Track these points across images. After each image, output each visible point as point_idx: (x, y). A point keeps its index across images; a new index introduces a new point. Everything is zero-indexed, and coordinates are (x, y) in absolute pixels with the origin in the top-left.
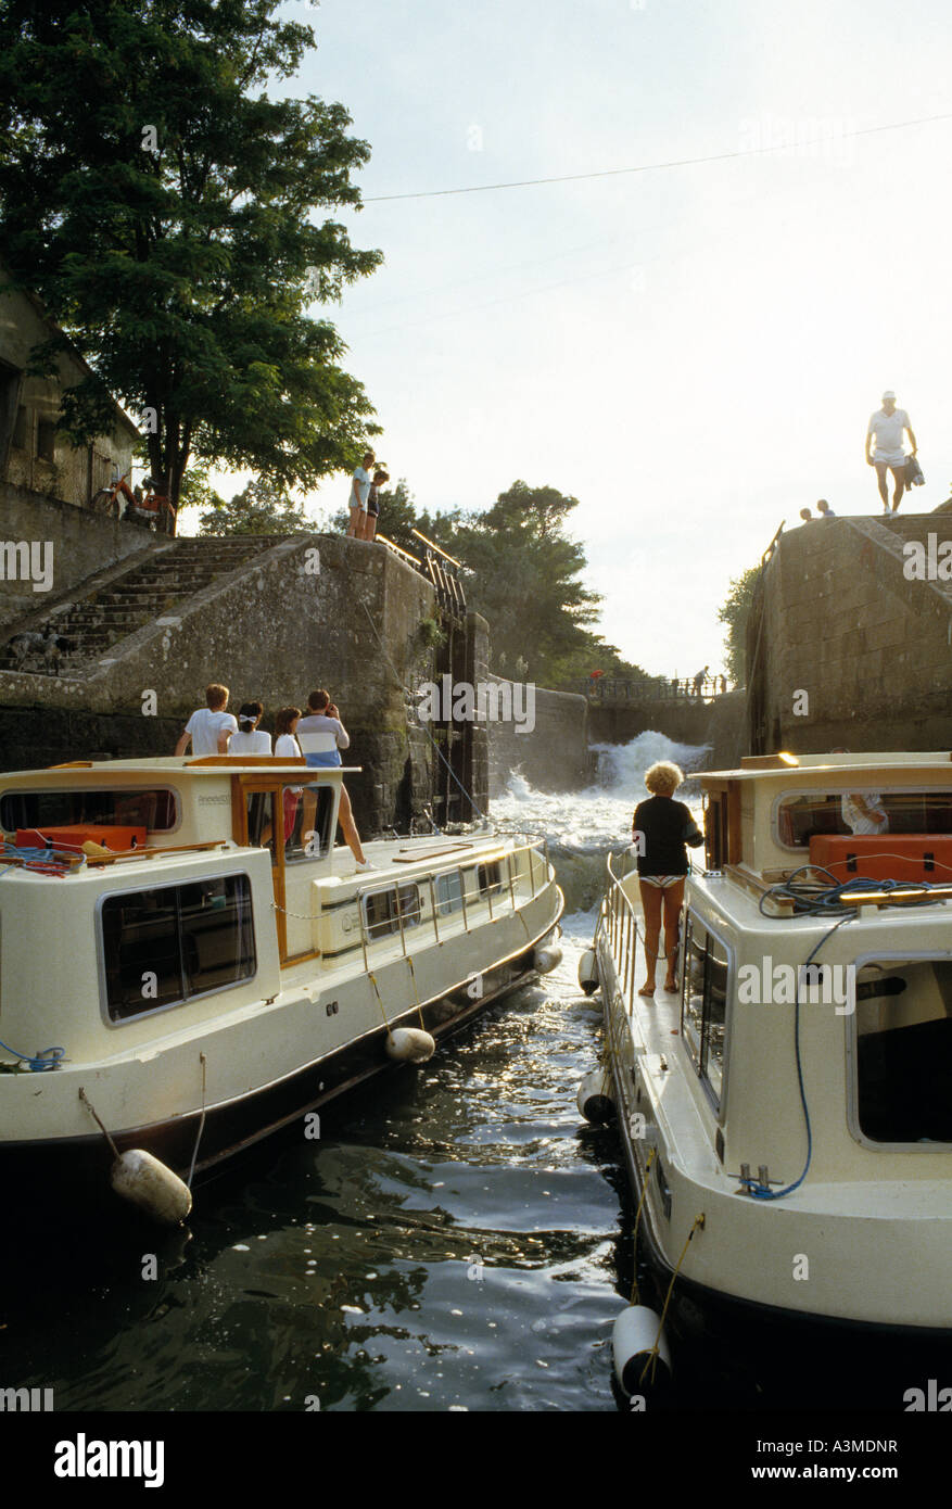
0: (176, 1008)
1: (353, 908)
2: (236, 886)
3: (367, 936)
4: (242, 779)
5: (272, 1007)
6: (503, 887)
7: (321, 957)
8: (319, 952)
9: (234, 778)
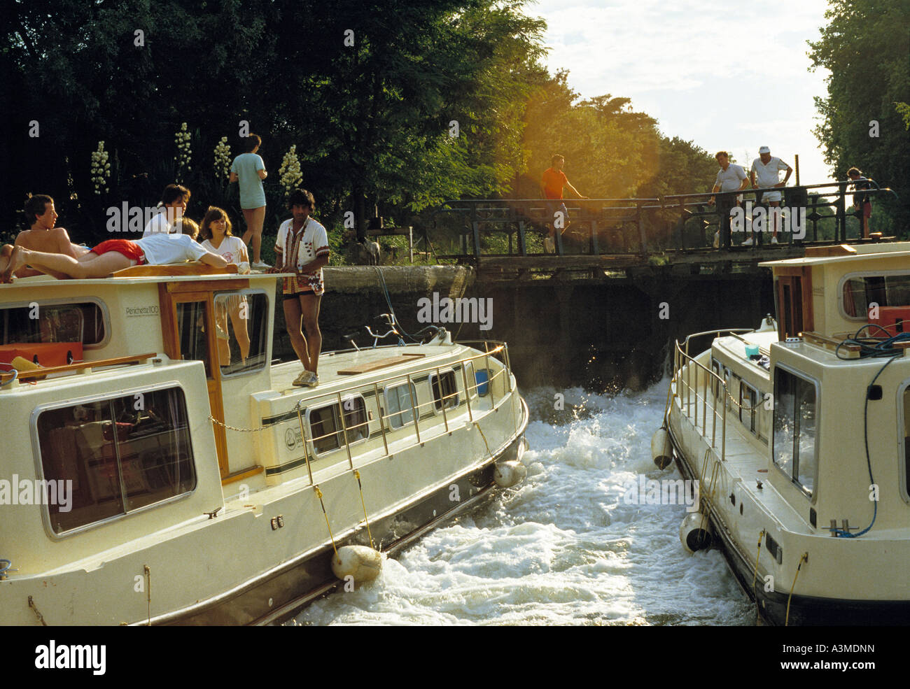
0: (117, 521)
1: (294, 422)
2: (170, 400)
3: (312, 450)
4: (169, 288)
5: (214, 521)
6: (461, 399)
7: (265, 472)
8: (262, 467)
9: (162, 287)
